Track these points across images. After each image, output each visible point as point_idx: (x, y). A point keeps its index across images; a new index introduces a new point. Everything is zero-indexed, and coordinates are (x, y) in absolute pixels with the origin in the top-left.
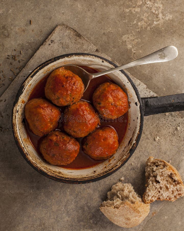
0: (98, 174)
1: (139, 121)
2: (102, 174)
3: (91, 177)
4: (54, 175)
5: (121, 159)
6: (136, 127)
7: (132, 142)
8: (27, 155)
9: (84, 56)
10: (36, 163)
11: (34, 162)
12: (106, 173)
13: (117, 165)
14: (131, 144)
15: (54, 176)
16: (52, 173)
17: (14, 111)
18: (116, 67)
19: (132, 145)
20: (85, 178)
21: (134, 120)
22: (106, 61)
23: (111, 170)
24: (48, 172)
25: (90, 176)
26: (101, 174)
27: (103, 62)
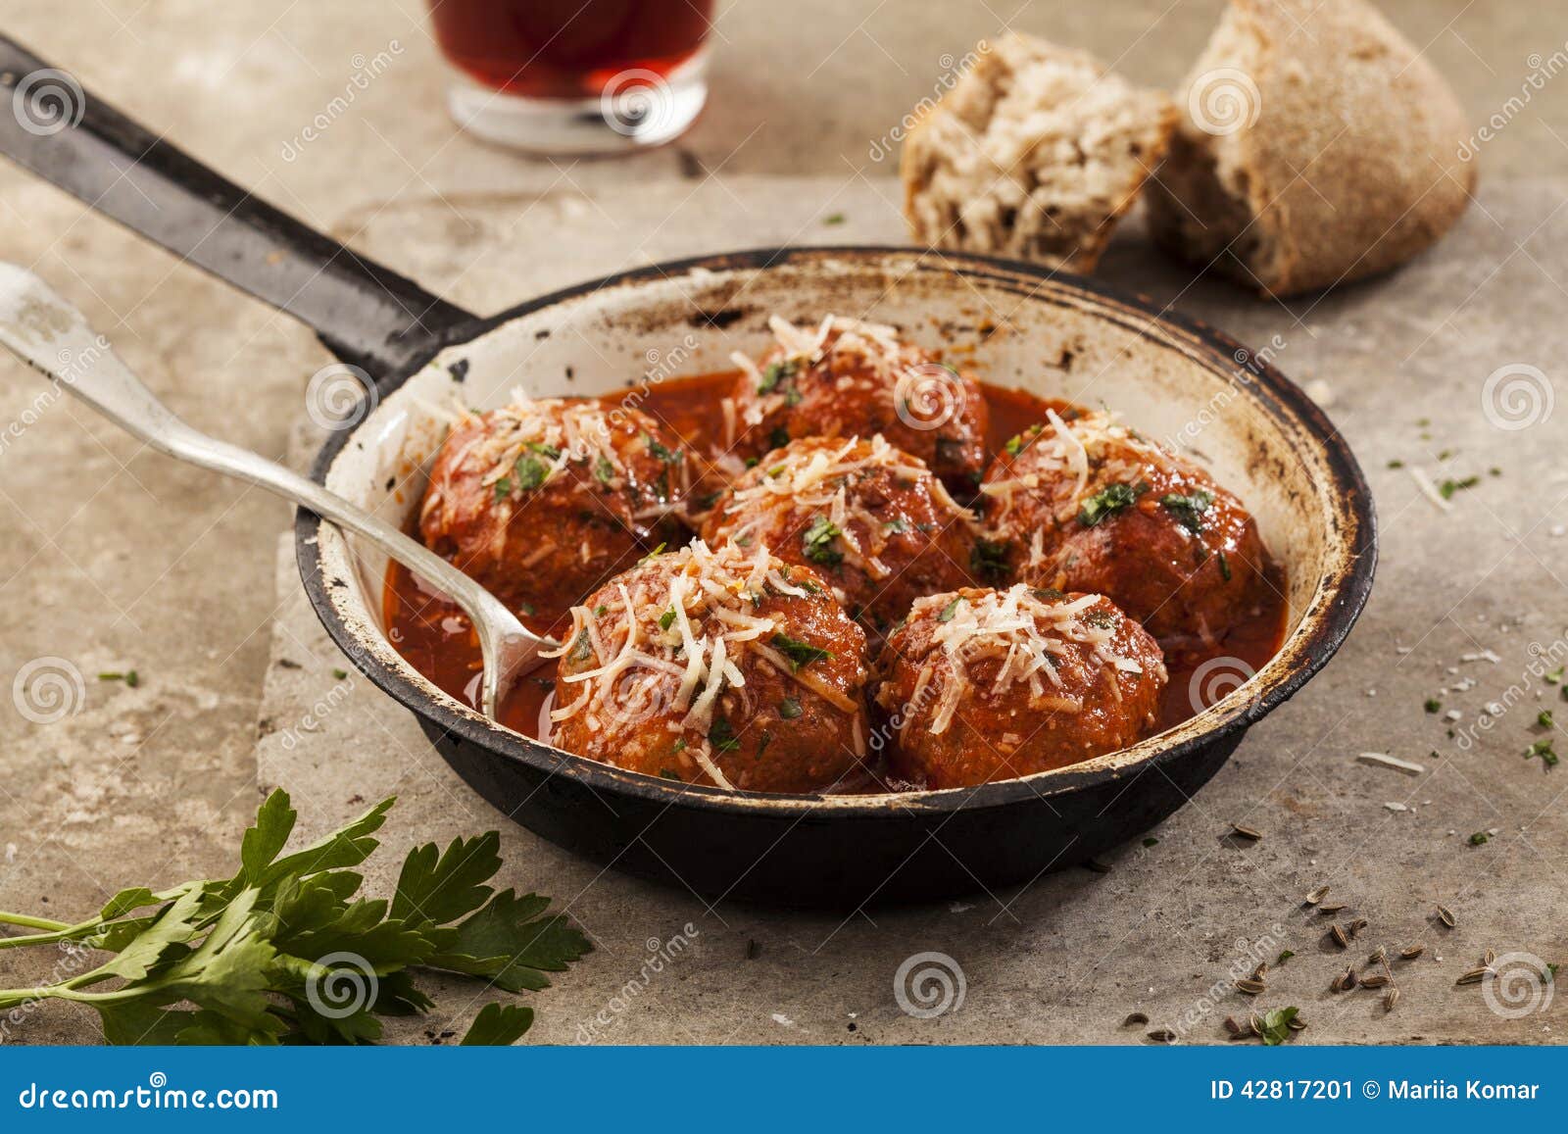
0: (1065, 313)
1: (549, 318)
2: (1045, 293)
3: (1112, 321)
4: (1298, 434)
5: (864, 282)
6: (600, 319)
7: (715, 293)
8: (1336, 581)
9: (393, 666)
10: (1330, 528)
11: (1335, 538)
12: (1016, 281)
13: (922, 268)
14: (729, 289)
15: (1301, 428)
16: (1302, 449)
17: (1138, 759)
18: (309, 517)
19: (728, 276)
20: (1154, 331)
21: (570, 373)
22: (321, 572)
23: (975, 274)
24: (1316, 460)
25: (1116, 331)
26: (1046, 300)
27: (339, 583)
